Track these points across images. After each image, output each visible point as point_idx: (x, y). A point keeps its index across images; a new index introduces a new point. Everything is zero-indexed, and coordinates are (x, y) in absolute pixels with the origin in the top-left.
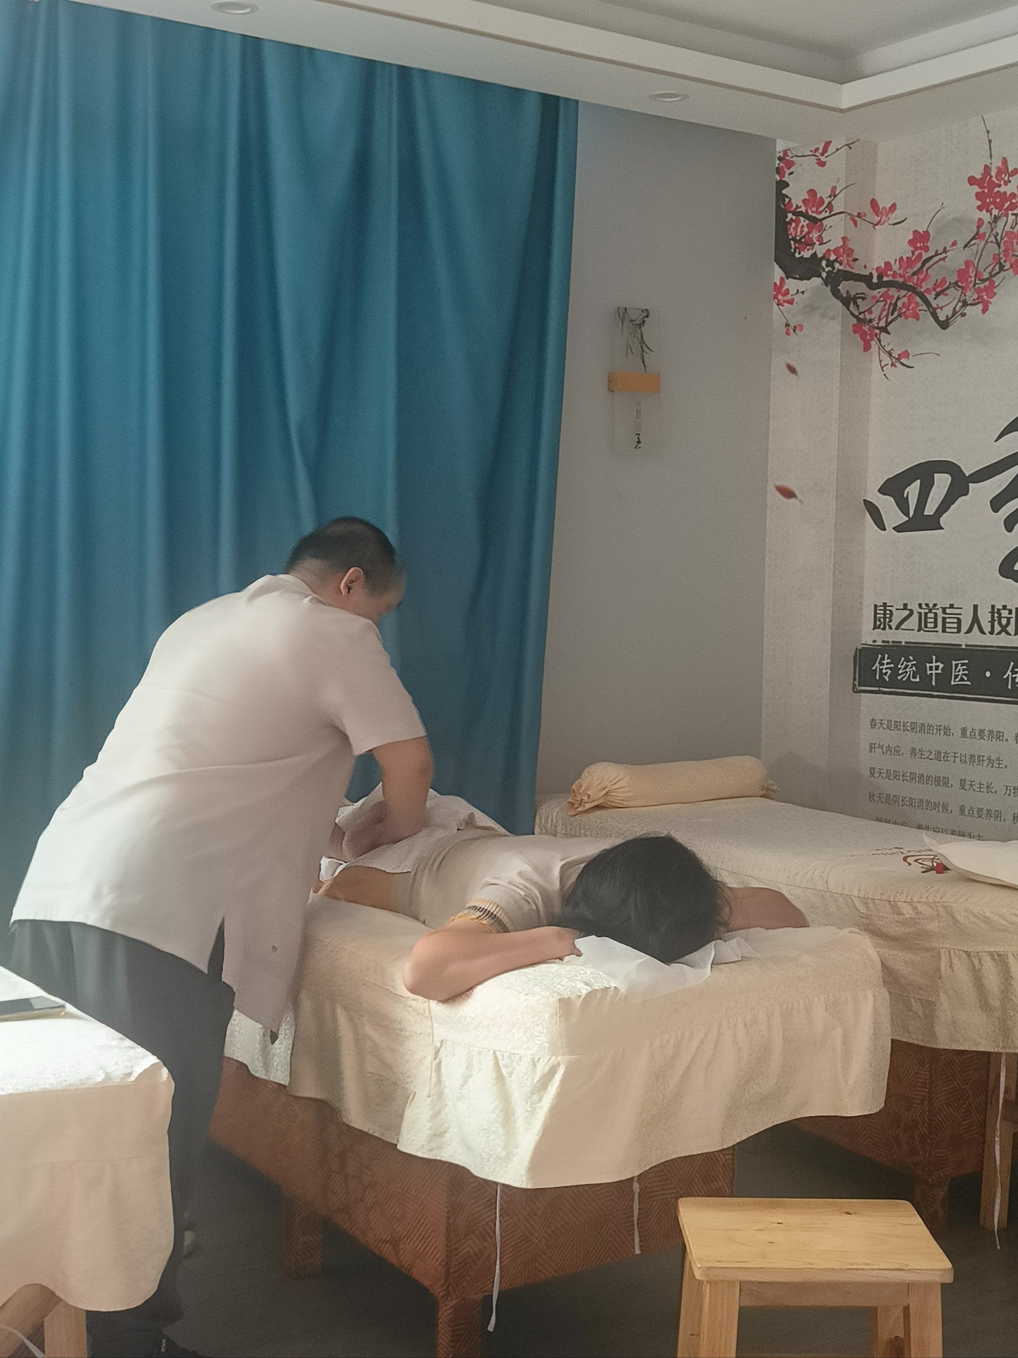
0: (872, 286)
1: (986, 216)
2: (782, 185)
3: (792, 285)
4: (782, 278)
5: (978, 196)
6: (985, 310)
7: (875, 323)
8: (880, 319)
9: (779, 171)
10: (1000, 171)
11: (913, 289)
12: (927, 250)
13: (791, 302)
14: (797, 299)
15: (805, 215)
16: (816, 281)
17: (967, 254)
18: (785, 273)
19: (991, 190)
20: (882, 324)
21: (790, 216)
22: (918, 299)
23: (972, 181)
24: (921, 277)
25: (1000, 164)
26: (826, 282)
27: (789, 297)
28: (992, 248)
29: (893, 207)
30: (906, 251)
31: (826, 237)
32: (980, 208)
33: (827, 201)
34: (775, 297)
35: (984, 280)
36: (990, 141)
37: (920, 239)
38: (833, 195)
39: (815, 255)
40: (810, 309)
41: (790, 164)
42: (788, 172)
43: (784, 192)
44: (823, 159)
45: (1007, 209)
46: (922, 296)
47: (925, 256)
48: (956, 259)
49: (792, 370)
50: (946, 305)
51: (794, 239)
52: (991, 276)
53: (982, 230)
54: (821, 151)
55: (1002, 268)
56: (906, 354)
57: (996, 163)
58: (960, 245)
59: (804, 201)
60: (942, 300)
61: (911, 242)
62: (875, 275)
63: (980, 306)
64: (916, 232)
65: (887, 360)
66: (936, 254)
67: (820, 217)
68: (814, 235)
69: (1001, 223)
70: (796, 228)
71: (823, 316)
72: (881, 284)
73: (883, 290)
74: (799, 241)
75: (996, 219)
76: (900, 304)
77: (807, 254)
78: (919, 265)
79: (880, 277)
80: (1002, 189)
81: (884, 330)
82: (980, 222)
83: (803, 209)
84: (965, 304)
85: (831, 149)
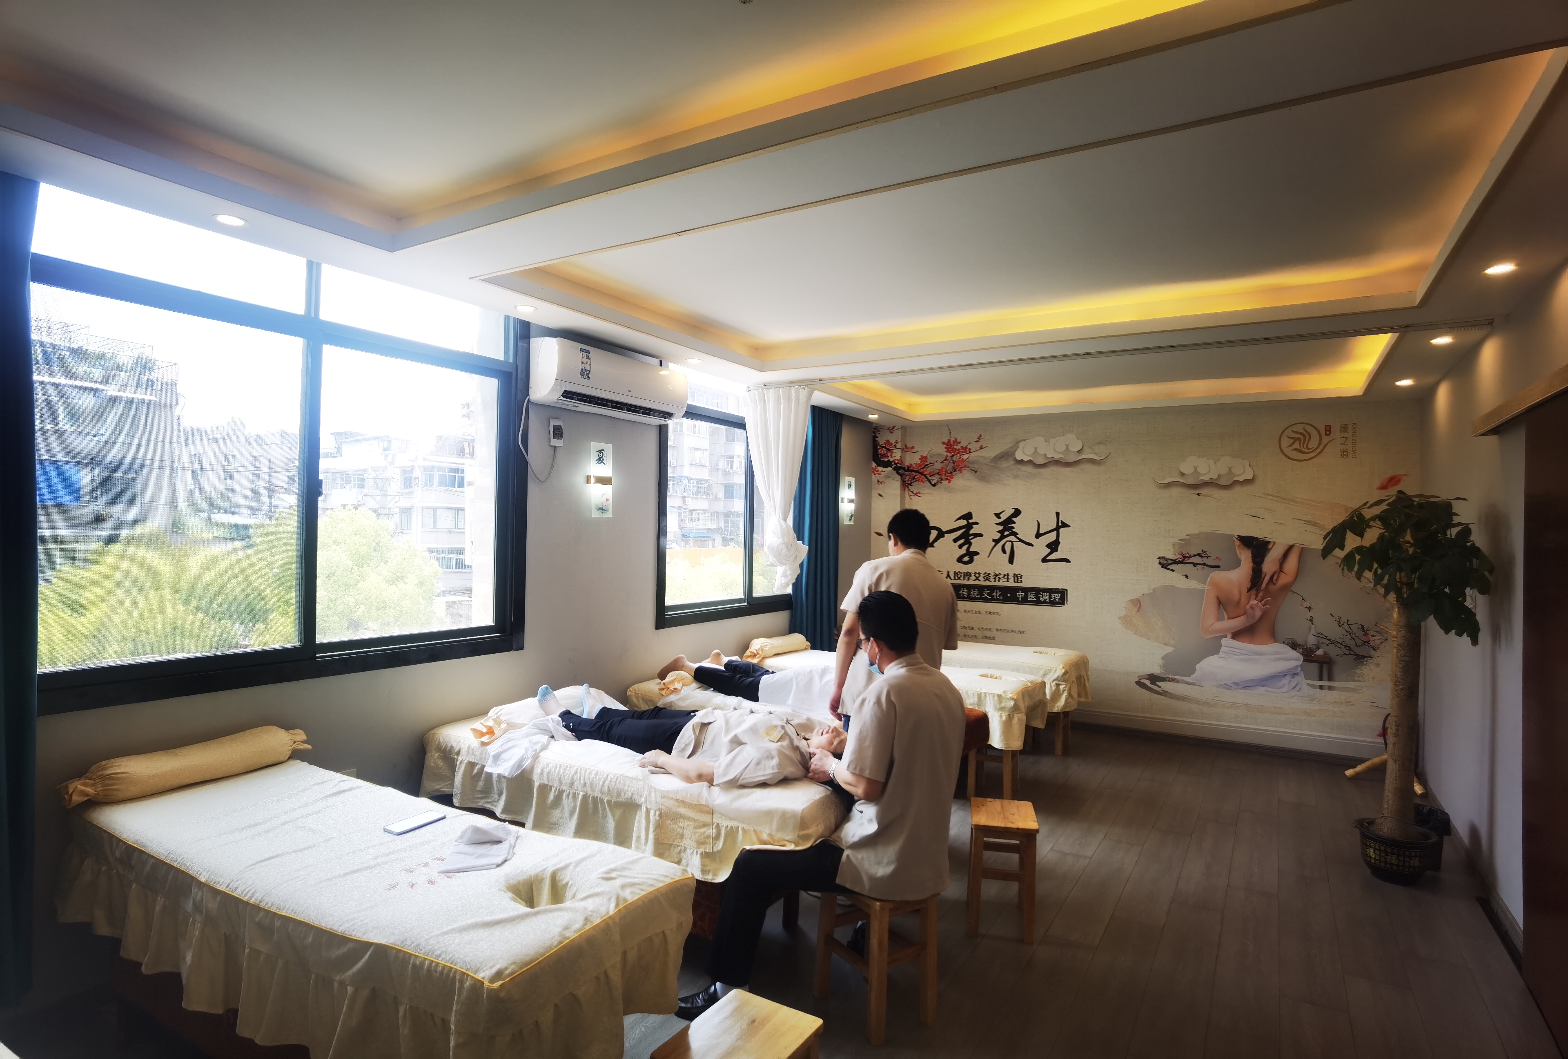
0: (906, 471)
1: (949, 455)
2: (875, 437)
3: (880, 469)
4: (875, 466)
5: (946, 448)
6: (949, 482)
7: (906, 482)
8: (908, 481)
9: (874, 432)
10: (954, 442)
11: (922, 473)
12: (926, 462)
13: (880, 474)
14: (882, 473)
15: (885, 448)
16: (890, 469)
17: (942, 465)
18: (877, 464)
19: (951, 446)
20: (909, 483)
21: (879, 447)
22: (923, 476)
23: (943, 443)
24: (925, 470)
25: (954, 439)
26: (894, 469)
27: (878, 472)
28: (951, 465)
29: (913, 447)
30: (919, 462)
31: (893, 455)
32: (947, 452)
33: (894, 444)
34: (873, 472)
35: (949, 473)
36: (950, 432)
37: (923, 458)
38: (896, 442)
39: (889, 460)
40: (888, 477)
41: (879, 431)
42: (877, 433)
43: (876, 439)
44: (892, 431)
45: (957, 453)
46: (925, 475)
47: (926, 464)
48: (938, 466)
49: (881, 495)
50: (935, 480)
51: (880, 454)
52: (951, 473)
53: (948, 458)
54: (891, 428)
55: (955, 471)
56: (919, 493)
57: (952, 439)
58: (940, 462)
59: (884, 443)
60: (932, 478)
61: (920, 459)
62: (906, 467)
63: (948, 481)
64: (922, 456)
65: (911, 494)
66: (930, 464)
67: (891, 449)
68: (889, 454)
69: (955, 457)
70: (881, 451)
71: (893, 479)
72: (908, 470)
73: (909, 472)
74: (883, 455)
75: (953, 455)
76: (916, 477)
77: (886, 460)
78: (923, 466)
79: (908, 468)
80: (955, 447)
81: (910, 484)
82: (947, 456)
83: (884, 445)
84: (942, 480)
85: (895, 428)
